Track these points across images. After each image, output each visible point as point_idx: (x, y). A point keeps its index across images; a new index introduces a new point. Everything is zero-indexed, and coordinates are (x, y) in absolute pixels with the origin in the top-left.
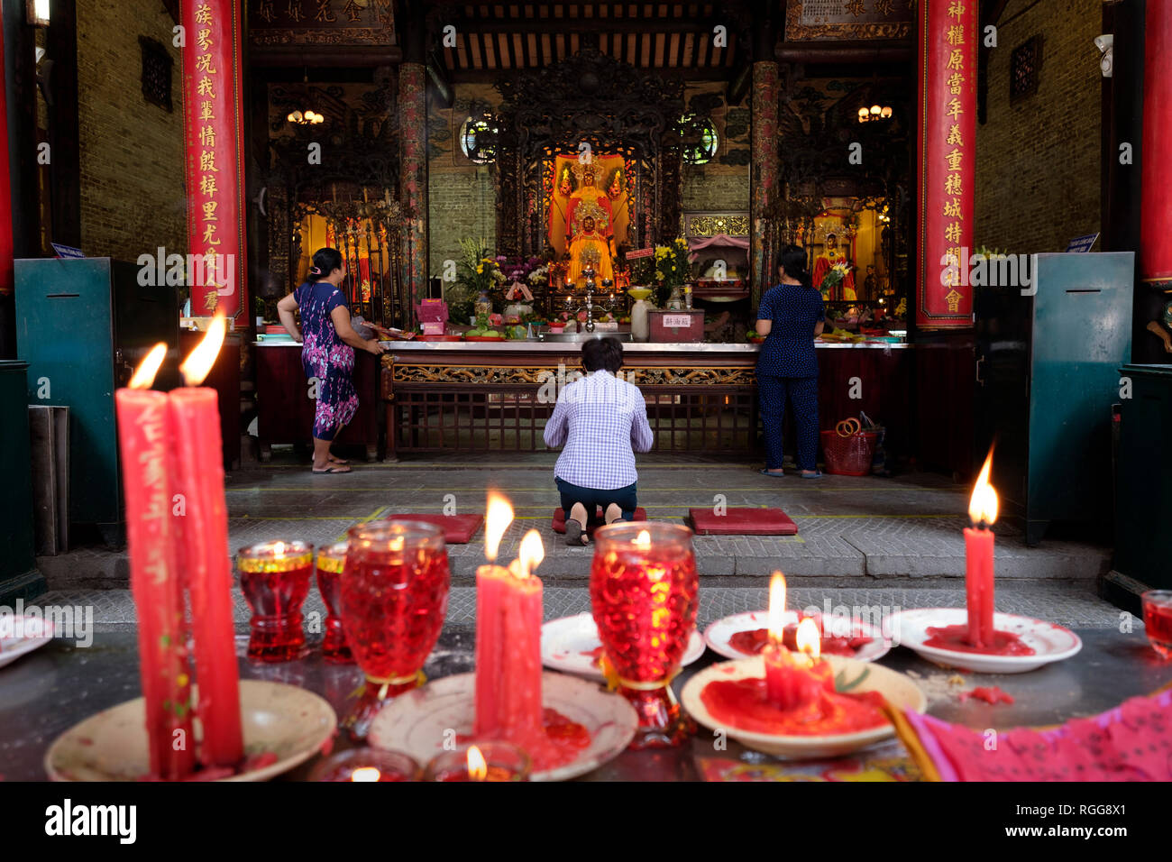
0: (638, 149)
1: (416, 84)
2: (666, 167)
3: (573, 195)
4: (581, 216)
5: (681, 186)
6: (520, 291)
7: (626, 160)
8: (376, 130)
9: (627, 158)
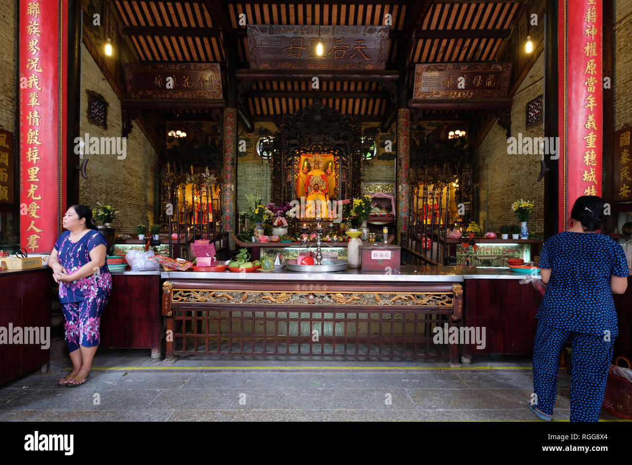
0: (340, 151)
1: (232, 118)
2: (354, 160)
3: (309, 174)
4: (312, 183)
5: (361, 169)
6: (281, 221)
7: (335, 157)
8: (217, 143)
9: (335, 155)
